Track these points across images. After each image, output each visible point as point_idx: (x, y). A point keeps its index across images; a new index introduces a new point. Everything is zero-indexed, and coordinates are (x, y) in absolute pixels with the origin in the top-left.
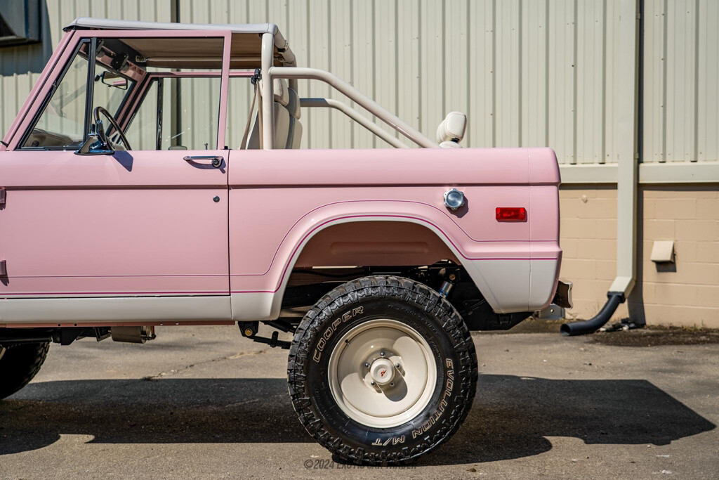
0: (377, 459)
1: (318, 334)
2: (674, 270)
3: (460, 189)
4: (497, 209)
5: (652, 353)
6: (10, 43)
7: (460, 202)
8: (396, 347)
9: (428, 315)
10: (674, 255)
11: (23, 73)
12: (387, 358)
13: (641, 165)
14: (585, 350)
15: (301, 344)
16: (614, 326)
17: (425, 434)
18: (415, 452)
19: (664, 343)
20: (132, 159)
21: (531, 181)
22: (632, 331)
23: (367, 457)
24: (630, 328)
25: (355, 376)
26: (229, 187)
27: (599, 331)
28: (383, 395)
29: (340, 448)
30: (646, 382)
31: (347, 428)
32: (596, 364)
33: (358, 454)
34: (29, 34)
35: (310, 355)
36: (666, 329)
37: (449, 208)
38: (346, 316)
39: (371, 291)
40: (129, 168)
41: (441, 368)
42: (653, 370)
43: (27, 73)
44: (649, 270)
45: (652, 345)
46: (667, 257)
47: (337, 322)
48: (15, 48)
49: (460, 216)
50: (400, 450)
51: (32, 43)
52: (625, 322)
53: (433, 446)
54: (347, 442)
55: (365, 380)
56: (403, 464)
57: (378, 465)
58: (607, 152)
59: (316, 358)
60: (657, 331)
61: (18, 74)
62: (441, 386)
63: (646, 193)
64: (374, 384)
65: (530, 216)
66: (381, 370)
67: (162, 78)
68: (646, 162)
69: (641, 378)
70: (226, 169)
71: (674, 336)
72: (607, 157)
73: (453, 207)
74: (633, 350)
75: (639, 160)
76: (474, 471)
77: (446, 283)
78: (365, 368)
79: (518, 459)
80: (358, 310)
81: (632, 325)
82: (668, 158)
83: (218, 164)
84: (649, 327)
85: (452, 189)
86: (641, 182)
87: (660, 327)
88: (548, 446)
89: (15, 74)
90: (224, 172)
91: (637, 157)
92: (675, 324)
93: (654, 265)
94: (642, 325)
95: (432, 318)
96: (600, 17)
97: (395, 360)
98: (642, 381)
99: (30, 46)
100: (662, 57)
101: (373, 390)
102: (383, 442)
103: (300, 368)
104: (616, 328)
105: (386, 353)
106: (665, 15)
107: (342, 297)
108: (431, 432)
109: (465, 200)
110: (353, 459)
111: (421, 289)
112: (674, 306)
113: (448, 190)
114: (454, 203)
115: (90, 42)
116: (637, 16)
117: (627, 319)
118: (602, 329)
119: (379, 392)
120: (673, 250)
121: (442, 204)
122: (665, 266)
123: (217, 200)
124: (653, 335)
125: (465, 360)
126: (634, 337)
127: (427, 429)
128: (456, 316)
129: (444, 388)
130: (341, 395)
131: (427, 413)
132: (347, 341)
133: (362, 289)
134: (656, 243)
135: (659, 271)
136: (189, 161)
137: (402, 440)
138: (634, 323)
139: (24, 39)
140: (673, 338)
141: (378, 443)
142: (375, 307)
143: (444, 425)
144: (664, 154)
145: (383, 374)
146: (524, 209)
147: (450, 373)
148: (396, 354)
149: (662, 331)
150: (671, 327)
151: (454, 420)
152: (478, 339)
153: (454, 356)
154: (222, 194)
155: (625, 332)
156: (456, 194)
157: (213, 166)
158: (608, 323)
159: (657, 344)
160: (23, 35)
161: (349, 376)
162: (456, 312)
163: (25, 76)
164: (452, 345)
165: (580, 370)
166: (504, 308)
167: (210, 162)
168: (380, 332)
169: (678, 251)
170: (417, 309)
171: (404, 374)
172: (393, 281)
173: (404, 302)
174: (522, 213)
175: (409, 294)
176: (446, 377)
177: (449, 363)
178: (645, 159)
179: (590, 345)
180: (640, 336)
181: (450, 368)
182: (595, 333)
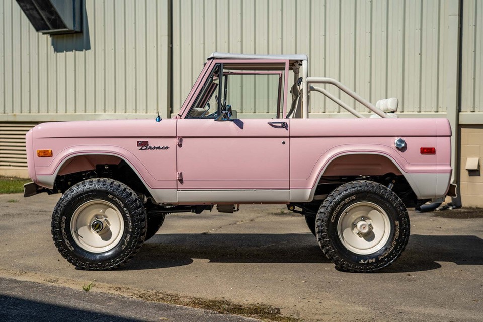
0: (362, 269)
1: (333, 209)
2: (479, 175)
3: (404, 139)
4: (421, 148)
5: (472, 222)
6: (63, 33)
7: (403, 145)
8: (369, 215)
9: (387, 200)
10: (479, 166)
11: (70, 51)
12: (364, 221)
13: (460, 113)
14: (434, 221)
15: (325, 214)
16: (443, 207)
17: (385, 257)
18: (380, 266)
19: (477, 217)
20: (242, 123)
21: (438, 135)
22: (454, 210)
23: (356, 268)
24: (453, 209)
25: (349, 229)
26: (290, 137)
27: (436, 210)
28: (362, 239)
29: (344, 264)
30: (475, 237)
31: (347, 254)
32: (444, 228)
33: (353, 267)
34: (76, 27)
35: (329, 219)
36: (474, 209)
37: (397, 148)
38: (347, 200)
39: (359, 188)
40: (242, 128)
41: (393, 225)
42: (476, 231)
43: (73, 51)
44: (464, 174)
45: (470, 218)
46: (476, 167)
47: (342, 203)
48: (65, 35)
49: (403, 152)
50: (373, 265)
51: (77, 32)
52: (450, 205)
53: (389, 263)
54: (347, 261)
55: (353, 231)
56: (374, 272)
57: (362, 272)
58: (440, 105)
59: (332, 220)
60: (469, 210)
61: (67, 51)
62: (393, 234)
63: (463, 130)
64: (358, 234)
65: (437, 152)
66: (363, 227)
67: (227, 75)
68: (464, 112)
69: (471, 235)
70: (288, 128)
71: (480, 212)
72: (439, 108)
73: (400, 147)
74: (460, 220)
75: (459, 110)
76: (409, 275)
77: (391, 184)
78: (354, 226)
79: (428, 271)
80: (353, 197)
81: (454, 207)
82: (476, 109)
83: (284, 126)
84: (464, 208)
85: (399, 138)
86: (460, 123)
87: (471, 208)
88: (439, 266)
89: (65, 52)
90: (287, 130)
91: (458, 108)
92: (479, 206)
93: (467, 172)
94: (460, 206)
95: (389, 202)
96: (436, 26)
97: (368, 222)
98: (473, 236)
99: (75, 35)
100: (473, 50)
101: (358, 236)
102: (364, 261)
103: (324, 225)
104: (445, 208)
105: (364, 218)
106: (476, 26)
107: (345, 191)
108: (388, 257)
109: (405, 144)
110: (350, 269)
111: (383, 187)
112: (479, 196)
113: (397, 139)
114: (400, 145)
115: (220, 66)
116: (459, 26)
117: (451, 203)
118: (437, 209)
119: (361, 237)
120: (479, 163)
121: (394, 146)
122: (473, 172)
123: (284, 143)
124: (468, 212)
125: (405, 222)
126: (458, 213)
127: (386, 255)
128: (400, 201)
129: (394, 235)
130: (343, 238)
131: (386, 248)
132: (346, 213)
133: (355, 187)
134: (468, 159)
135: (470, 175)
136: (271, 124)
137: (374, 260)
138: (454, 205)
139: (72, 31)
140: (480, 214)
141: (362, 261)
142: (361, 195)
143: (394, 253)
144: (474, 107)
145: (364, 228)
146: (434, 148)
147: (398, 228)
148: (369, 219)
149: (472, 210)
150: (477, 208)
151: (399, 251)
152: (411, 212)
153: (400, 220)
154: (286, 140)
155: (451, 211)
156: (401, 141)
157: (282, 127)
158: (441, 206)
159: (472, 217)
160: (72, 29)
161: (347, 229)
162: (399, 199)
163: (71, 52)
164: (398, 215)
165: (436, 230)
166: (424, 196)
167: (280, 125)
168: (362, 208)
169: (481, 164)
170: (382, 197)
171: (373, 228)
172: (369, 183)
173: (375, 193)
174: (433, 149)
175: (378, 189)
176: (395, 230)
177: (397, 223)
178: (462, 110)
179: (435, 218)
180: (460, 213)
181: (398, 226)
182: (435, 211)
